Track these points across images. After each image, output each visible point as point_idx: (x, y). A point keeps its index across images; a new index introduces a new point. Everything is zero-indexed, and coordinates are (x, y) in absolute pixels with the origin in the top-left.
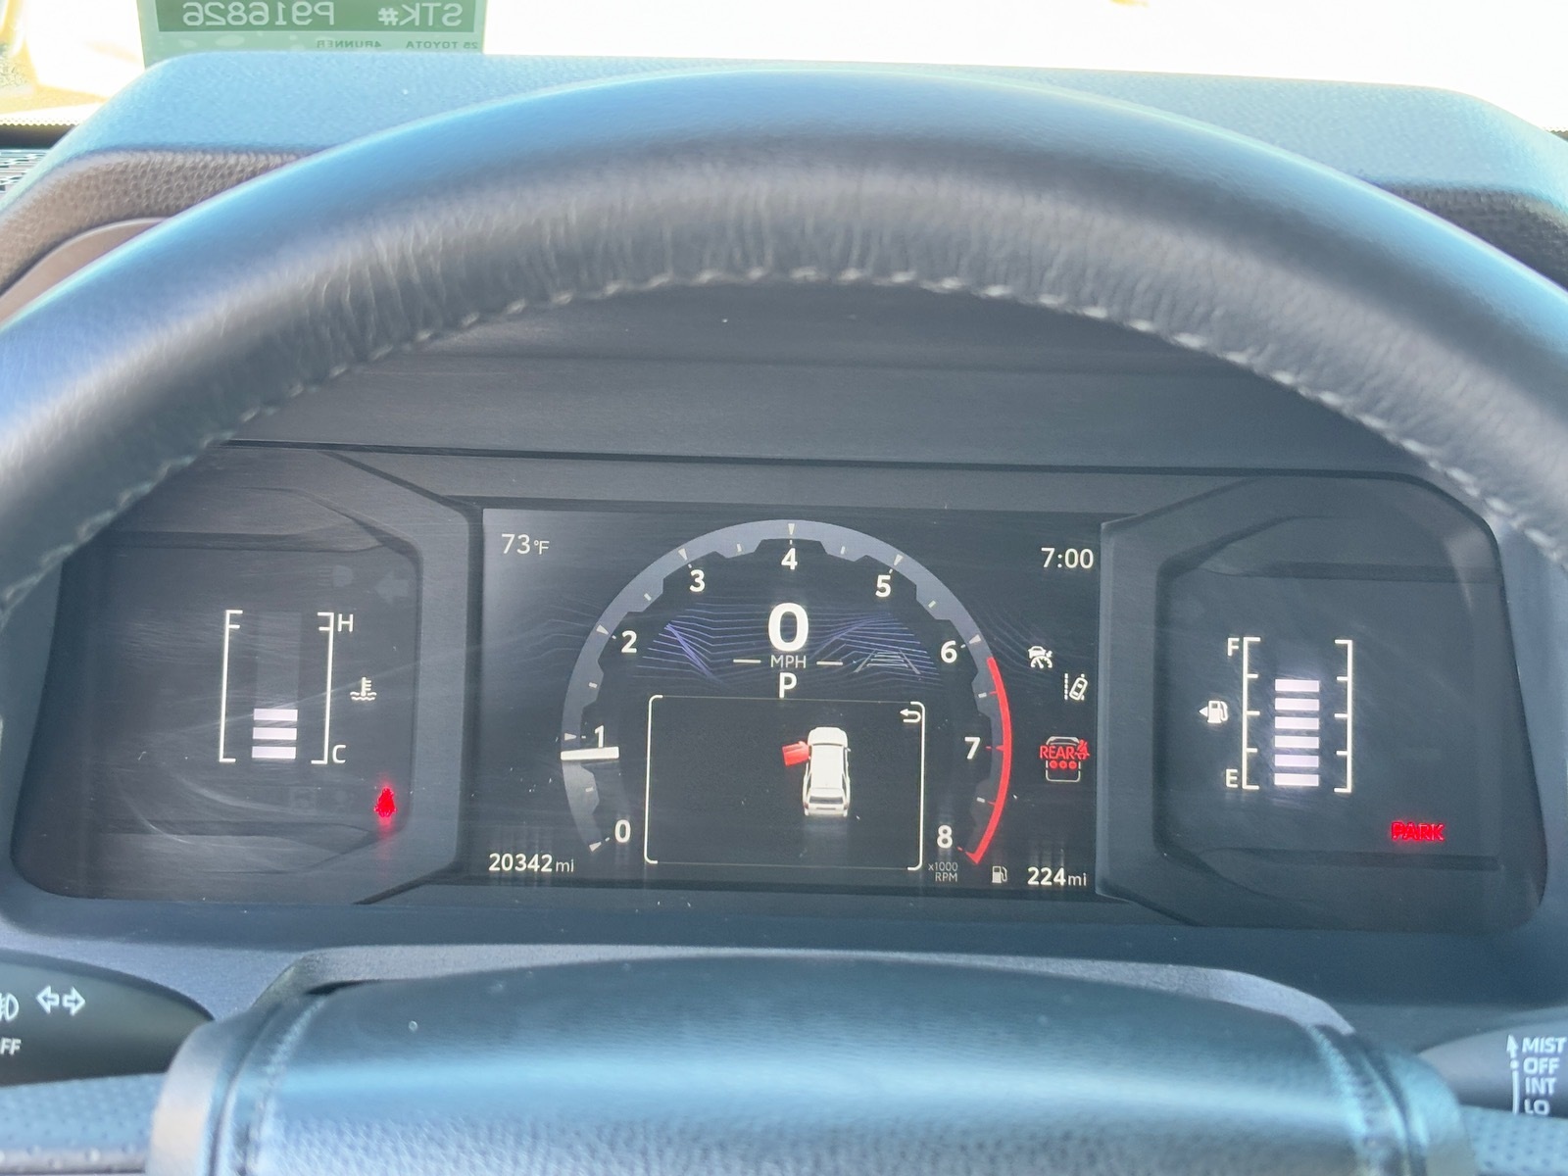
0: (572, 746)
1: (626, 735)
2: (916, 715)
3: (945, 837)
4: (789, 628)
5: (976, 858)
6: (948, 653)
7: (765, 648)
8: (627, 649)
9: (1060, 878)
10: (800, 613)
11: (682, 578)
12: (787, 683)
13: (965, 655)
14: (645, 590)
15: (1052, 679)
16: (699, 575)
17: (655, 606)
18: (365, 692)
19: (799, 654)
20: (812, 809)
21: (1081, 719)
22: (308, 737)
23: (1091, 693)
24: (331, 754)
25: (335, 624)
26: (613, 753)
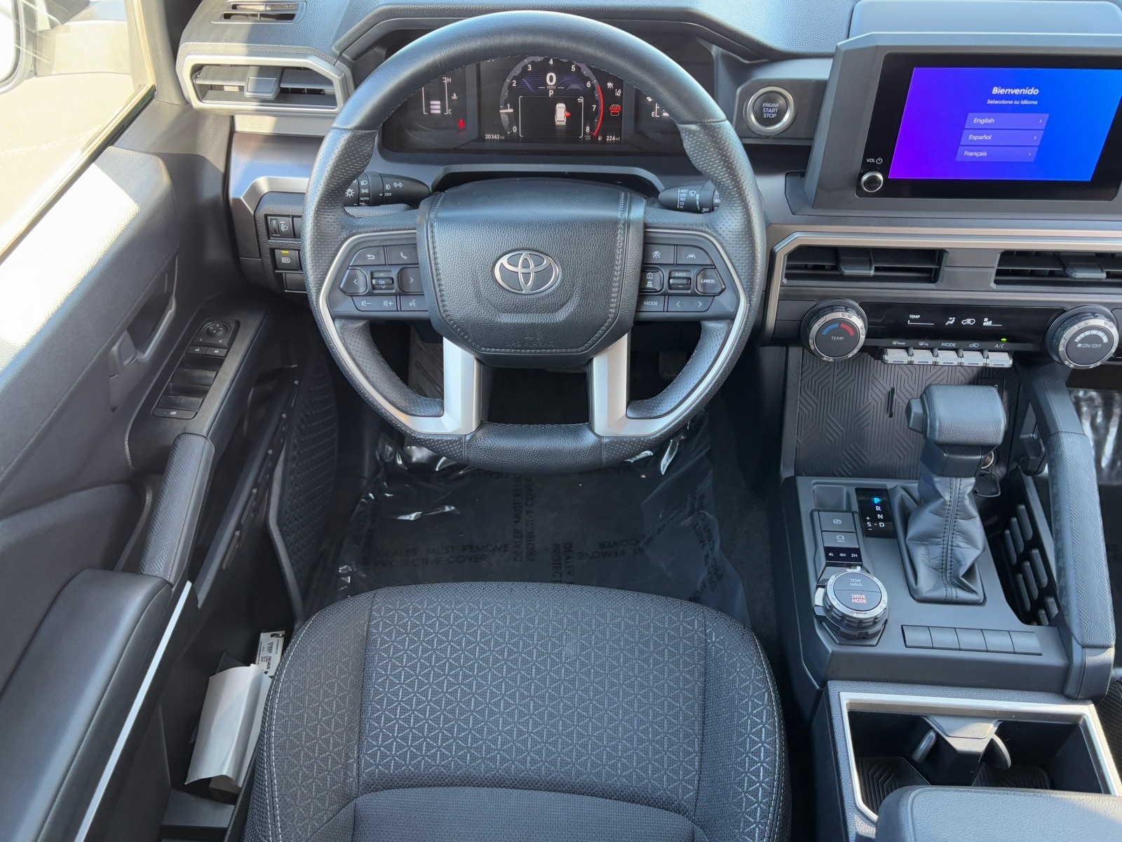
0: (502, 109)
1: (514, 106)
2: (581, 100)
3: (588, 129)
4: (551, 80)
5: (595, 134)
6: (589, 85)
7: (546, 84)
8: (514, 85)
9: (614, 139)
10: (554, 75)
11: (526, 67)
12: (551, 93)
13: (592, 85)
14: (517, 70)
15: (613, 91)
16: (530, 66)
17: (520, 74)
18: (455, 97)
19: (554, 85)
20: (557, 123)
21: (619, 101)
22: (443, 109)
23: (622, 94)
24: (448, 112)
25: (447, 80)
26: (512, 110)
